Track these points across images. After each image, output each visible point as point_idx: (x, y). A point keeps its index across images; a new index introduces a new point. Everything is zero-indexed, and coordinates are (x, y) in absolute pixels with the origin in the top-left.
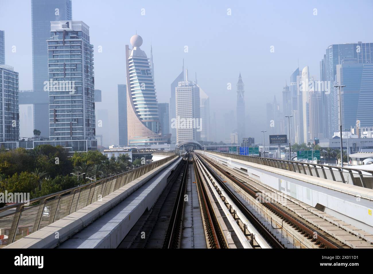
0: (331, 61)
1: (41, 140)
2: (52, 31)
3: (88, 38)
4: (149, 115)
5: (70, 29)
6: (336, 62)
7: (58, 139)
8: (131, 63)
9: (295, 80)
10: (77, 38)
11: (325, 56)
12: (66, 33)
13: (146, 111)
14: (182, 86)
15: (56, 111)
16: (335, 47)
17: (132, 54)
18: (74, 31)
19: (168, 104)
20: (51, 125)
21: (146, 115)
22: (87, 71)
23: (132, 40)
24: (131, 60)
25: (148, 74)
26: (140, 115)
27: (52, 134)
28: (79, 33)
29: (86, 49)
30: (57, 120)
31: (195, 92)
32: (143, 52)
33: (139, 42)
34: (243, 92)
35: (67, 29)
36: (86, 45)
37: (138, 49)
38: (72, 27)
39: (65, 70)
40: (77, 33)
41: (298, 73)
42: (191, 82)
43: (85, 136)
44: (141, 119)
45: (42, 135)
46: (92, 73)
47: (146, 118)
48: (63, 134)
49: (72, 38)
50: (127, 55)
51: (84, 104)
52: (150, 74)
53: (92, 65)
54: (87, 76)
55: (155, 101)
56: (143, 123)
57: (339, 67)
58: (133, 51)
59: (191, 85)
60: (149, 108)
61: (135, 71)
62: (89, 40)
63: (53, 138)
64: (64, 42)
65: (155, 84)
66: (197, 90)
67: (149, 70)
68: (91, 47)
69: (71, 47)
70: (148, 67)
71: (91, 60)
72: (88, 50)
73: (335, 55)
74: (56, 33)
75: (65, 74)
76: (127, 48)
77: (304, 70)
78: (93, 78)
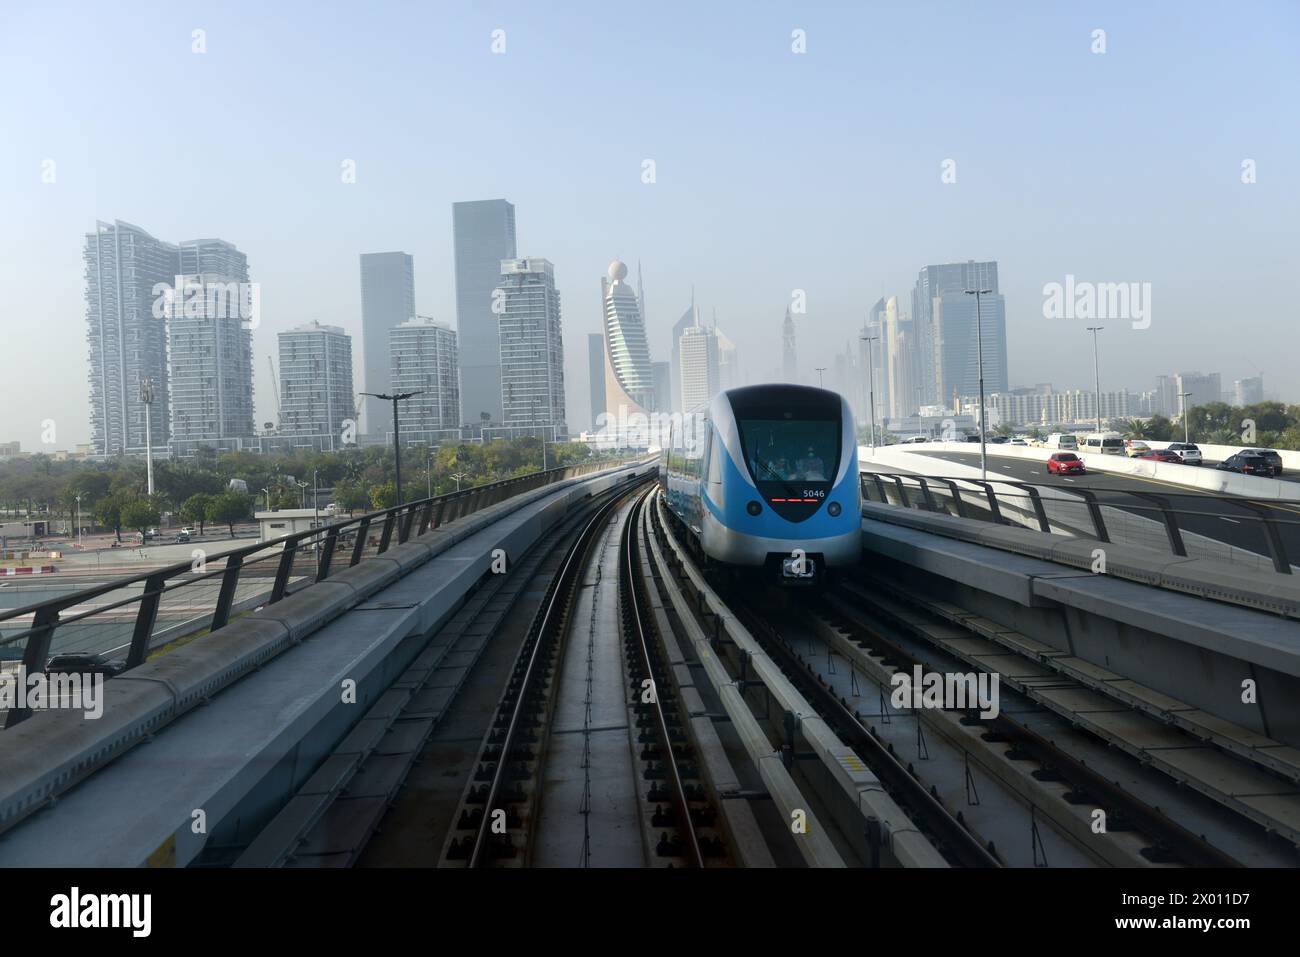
0: (926, 292)
1: (491, 426)
2: (503, 273)
3: (552, 281)
4: (640, 384)
5: (528, 270)
6: (932, 294)
7: (515, 424)
8: (610, 305)
9: (876, 318)
10: (538, 283)
11: (917, 282)
12: (523, 276)
13: (634, 379)
14: (689, 335)
15: (511, 386)
16: (931, 269)
17: (611, 292)
18: (533, 274)
19: (668, 363)
20: (506, 406)
21: (634, 384)
22: (552, 329)
23: (611, 270)
24: (610, 299)
25: (636, 321)
26: (625, 385)
27: (506, 418)
28: (541, 276)
29: (551, 298)
30: (513, 399)
31: (712, 343)
32: (627, 288)
33: (622, 272)
34: (793, 338)
35: (523, 271)
36: (550, 292)
37: (621, 283)
38: (531, 268)
39: (523, 328)
40: (537, 275)
41: (881, 306)
42: (705, 328)
43: (552, 420)
44: (627, 390)
45: (491, 420)
46: (559, 330)
47: (634, 389)
48: (522, 417)
49: (531, 283)
50: (605, 292)
51: (550, 375)
52: (640, 321)
53: (558, 318)
54: (553, 335)
55: (648, 362)
56: (630, 396)
57: (937, 301)
58: (612, 287)
59: (704, 333)
60: (638, 373)
61: (616, 317)
62: (553, 284)
63: (508, 424)
64: (521, 290)
65: (646, 331)
66: (715, 339)
67: (638, 315)
68: (557, 293)
69: (530, 296)
70: (637, 310)
71: (558, 312)
72: (553, 297)
73: (932, 283)
74: (508, 276)
75: (523, 334)
76: (604, 282)
77: (890, 303)
78: (561, 337)
